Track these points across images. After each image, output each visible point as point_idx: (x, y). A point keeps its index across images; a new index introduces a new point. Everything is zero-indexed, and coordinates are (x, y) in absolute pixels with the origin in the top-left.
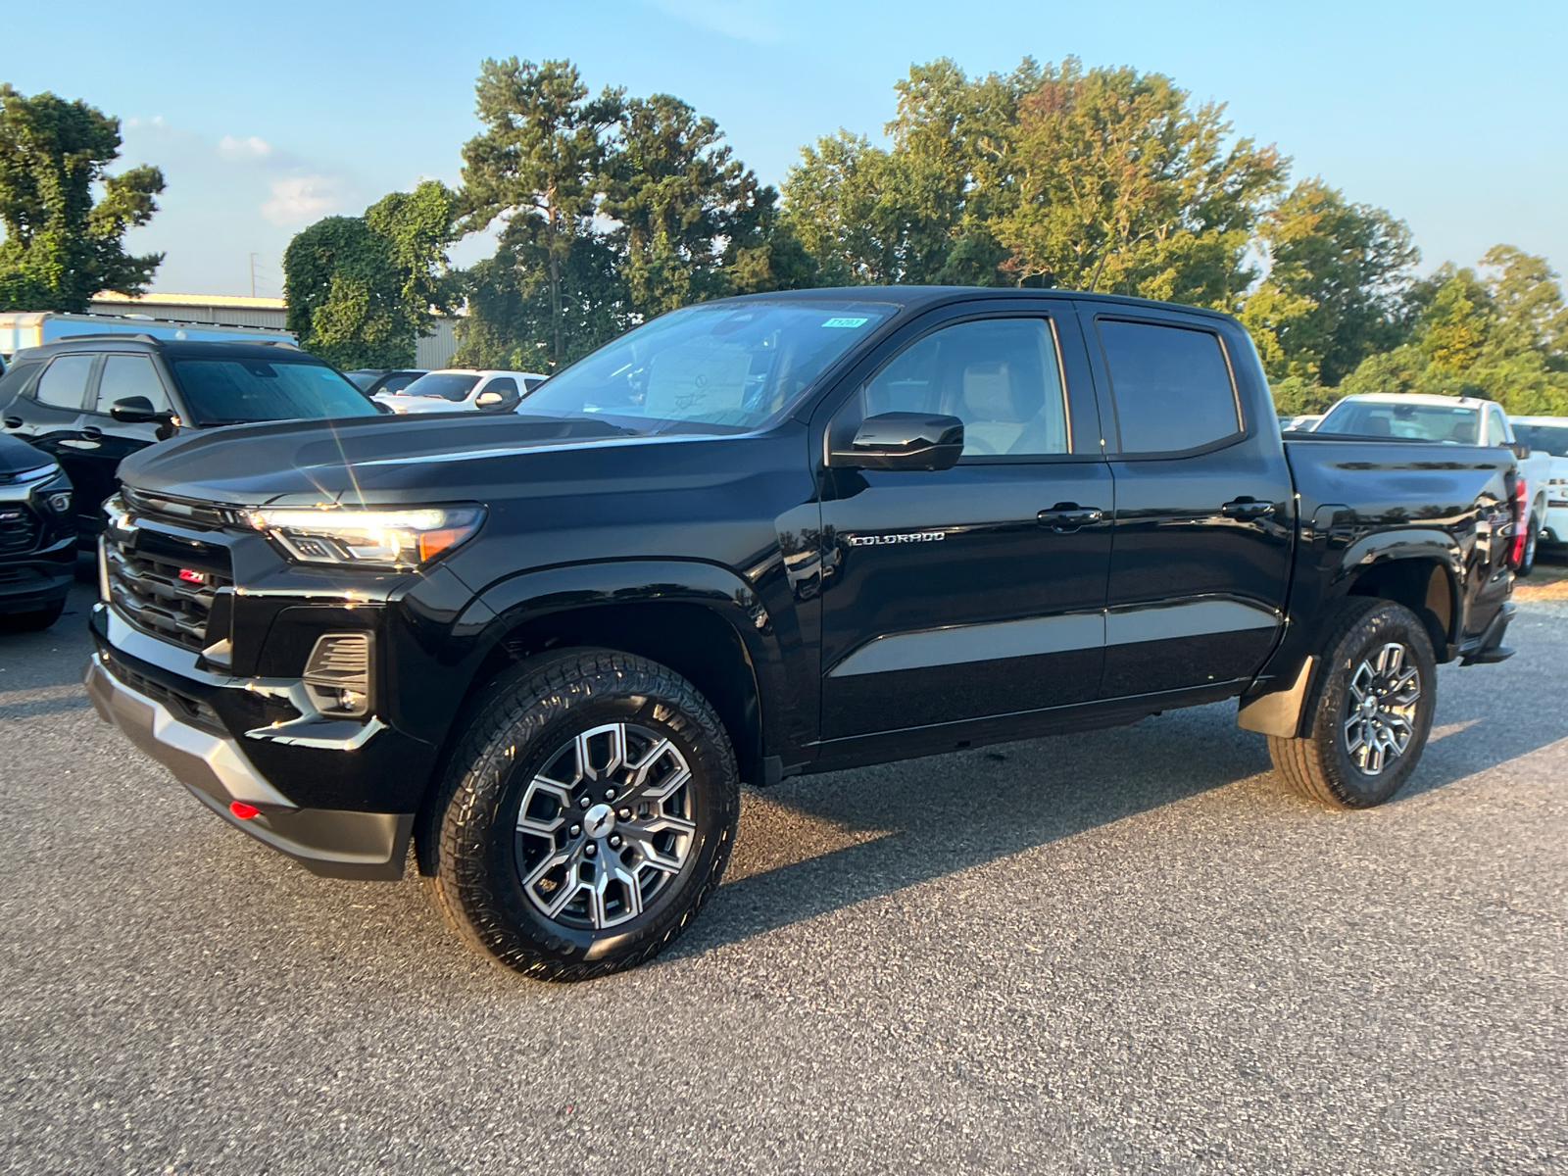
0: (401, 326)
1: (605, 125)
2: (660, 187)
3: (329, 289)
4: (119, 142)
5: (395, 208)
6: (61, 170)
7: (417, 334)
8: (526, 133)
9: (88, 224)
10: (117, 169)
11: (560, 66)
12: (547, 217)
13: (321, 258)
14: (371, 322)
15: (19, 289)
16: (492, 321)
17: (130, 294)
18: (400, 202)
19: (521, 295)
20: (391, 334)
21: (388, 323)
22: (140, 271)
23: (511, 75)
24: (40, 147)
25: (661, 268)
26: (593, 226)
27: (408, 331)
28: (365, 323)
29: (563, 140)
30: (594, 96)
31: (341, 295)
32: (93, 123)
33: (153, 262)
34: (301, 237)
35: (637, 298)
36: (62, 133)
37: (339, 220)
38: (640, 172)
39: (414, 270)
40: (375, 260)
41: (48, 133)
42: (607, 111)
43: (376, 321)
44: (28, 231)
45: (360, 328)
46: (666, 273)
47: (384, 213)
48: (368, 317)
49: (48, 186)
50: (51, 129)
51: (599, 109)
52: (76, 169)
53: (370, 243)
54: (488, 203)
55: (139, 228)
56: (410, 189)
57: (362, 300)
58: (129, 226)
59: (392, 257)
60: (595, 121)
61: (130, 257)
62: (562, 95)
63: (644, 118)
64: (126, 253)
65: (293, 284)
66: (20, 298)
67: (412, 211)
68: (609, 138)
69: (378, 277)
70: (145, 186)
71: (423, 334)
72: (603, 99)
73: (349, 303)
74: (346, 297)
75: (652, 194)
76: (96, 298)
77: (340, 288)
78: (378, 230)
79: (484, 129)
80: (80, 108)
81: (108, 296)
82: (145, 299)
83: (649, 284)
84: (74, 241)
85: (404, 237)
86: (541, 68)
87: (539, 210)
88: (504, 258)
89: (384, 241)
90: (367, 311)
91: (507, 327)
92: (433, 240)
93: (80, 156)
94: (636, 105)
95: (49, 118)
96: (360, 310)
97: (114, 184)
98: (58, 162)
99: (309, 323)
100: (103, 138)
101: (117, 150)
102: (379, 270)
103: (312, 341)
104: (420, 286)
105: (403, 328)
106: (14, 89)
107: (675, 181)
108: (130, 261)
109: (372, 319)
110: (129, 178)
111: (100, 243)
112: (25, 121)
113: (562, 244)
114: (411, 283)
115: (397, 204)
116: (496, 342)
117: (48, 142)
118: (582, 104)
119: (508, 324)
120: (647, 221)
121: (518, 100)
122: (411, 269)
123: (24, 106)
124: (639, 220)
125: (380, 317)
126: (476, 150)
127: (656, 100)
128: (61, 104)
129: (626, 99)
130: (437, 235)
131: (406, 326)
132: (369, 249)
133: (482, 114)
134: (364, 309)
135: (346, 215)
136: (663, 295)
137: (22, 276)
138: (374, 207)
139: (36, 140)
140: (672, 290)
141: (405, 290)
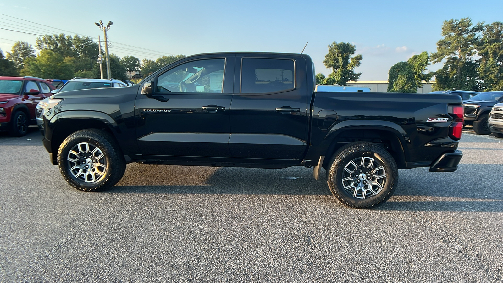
0: (414, 85)
1: (478, 32)
2: (492, 46)
3: (398, 78)
4: (355, 50)
5: (415, 58)
6: (343, 57)
7: (418, 87)
8: (454, 37)
9: (347, 67)
10: (353, 56)
11: (466, 19)
12: (458, 57)
13: (397, 71)
14: (407, 85)
15: (330, 81)
16: (440, 84)
17: (355, 81)
18: (416, 57)
19: (449, 77)
20: (411, 87)
21: (411, 85)
22: (357, 76)
23: (451, 23)
24: (339, 53)
25: (490, 67)
26: (472, 58)
27: (416, 87)
28: (405, 85)
29: (464, 38)
30: (474, 25)
31: (400, 79)
32: (350, 47)
33: (360, 74)
34: (393, 67)
35: (481, 76)
36: (344, 50)
37: (402, 62)
38: (487, 43)
39: (418, 72)
40: (409, 71)
41: (341, 50)
42: (479, 29)
43: (408, 85)
44: (337, 70)
45: (404, 86)
46: (491, 69)
47: (412, 60)
48: (406, 84)
49: (340, 61)
50: (341, 49)
51: (475, 28)
52: (346, 56)
53: (408, 67)
54: (442, 55)
55: (358, 67)
56: (419, 54)
57: (405, 80)
58: (355, 67)
59: (413, 70)
60: (474, 32)
61: (355, 74)
62: (465, 26)
63: (490, 29)
64: (355, 73)
65: (390, 77)
66: (330, 83)
67: (419, 59)
68: (479, 35)
69: (409, 74)
70: (359, 58)
71: (420, 87)
72: (478, 26)
73: (402, 81)
74: (401, 80)
75: (489, 48)
76: (348, 82)
77: (400, 77)
78: (410, 64)
79: (443, 38)
80: (348, 44)
81: (351, 82)
82: (357, 82)
83: (485, 72)
84: (345, 71)
85: (416, 65)
86: (460, 21)
87: (456, 56)
88: (445, 68)
89: (412, 67)
90: (406, 82)
91: (445, 85)
92: (423, 65)
93: (347, 54)
94: (487, 26)
95: (341, 47)
96: (404, 82)
97: (352, 59)
98: (342, 55)
99: (393, 85)
100: (352, 50)
101: (355, 52)
102: (410, 73)
103: (393, 90)
104: (419, 76)
105: (415, 86)
106: (336, 42)
107: (497, 44)
108: (355, 75)
109: (407, 84)
110: (355, 57)
111: (350, 71)
112: (337, 48)
113: (461, 63)
114: (417, 75)
115: (415, 57)
116: (442, 88)
117: (341, 52)
118: (471, 28)
119: (445, 84)
120: (487, 56)
121: (452, 29)
122: (417, 72)
123: (337, 45)
124: (485, 55)
125: (409, 84)
126: (440, 43)
127: (494, 24)
128: (344, 44)
129: (485, 25)
130: (424, 64)
131: (415, 85)
132: (408, 68)
133: (443, 34)
134: (405, 82)
135: (403, 61)
136: (489, 74)
137: (331, 78)
138: (410, 59)
139: (339, 52)
140: (492, 73)
141: (415, 77)
